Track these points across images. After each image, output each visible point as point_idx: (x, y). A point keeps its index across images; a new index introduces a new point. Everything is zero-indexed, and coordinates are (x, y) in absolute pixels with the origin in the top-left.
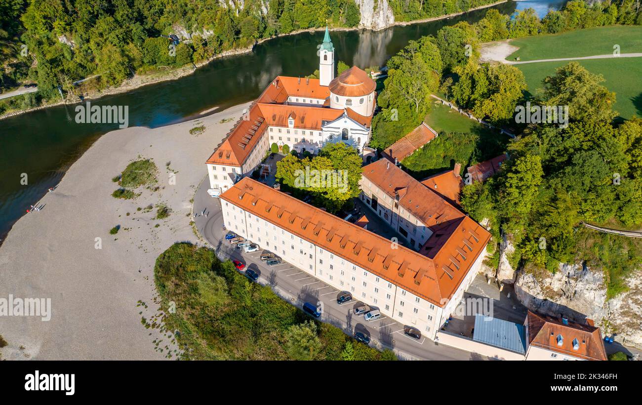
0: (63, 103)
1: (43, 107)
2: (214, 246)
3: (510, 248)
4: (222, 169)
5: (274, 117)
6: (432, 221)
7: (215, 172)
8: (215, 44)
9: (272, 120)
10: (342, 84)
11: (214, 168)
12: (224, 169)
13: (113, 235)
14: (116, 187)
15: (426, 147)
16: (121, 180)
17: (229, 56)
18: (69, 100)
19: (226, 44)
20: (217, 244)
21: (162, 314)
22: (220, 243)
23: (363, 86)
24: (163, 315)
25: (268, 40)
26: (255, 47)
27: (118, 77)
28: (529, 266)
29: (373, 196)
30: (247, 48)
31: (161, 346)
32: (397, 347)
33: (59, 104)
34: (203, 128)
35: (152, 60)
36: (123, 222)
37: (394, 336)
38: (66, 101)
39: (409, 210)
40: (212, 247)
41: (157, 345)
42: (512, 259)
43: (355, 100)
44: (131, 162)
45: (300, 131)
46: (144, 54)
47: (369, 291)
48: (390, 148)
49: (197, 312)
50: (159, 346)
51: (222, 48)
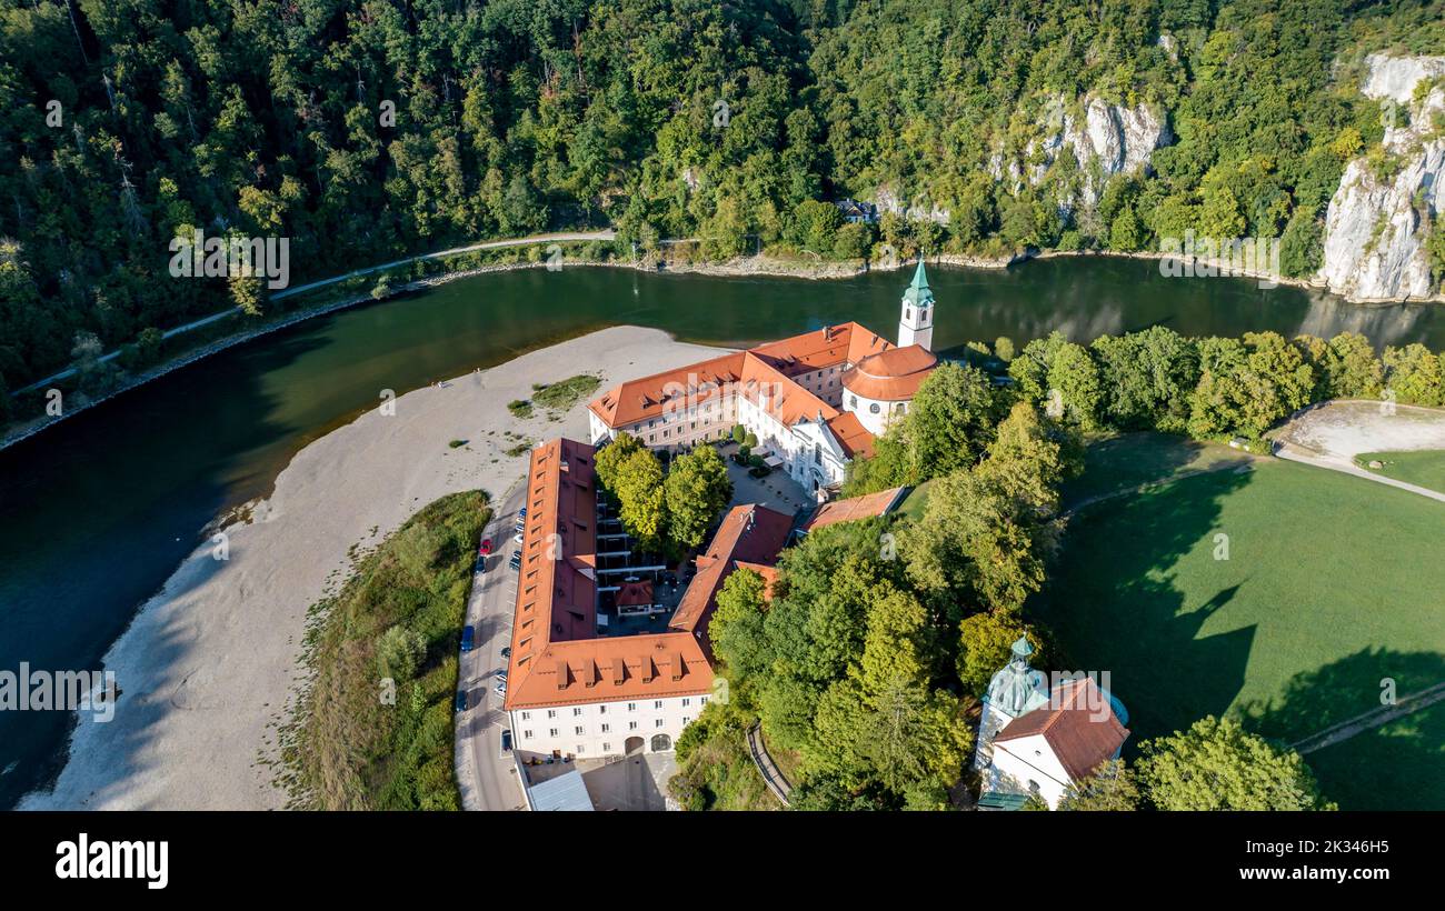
0: (635, 266)
2: (501, 514)
11: (594, 418)
13: (450, 448)
14: (527, 395)
16: (542, 391)
17: (955, 264)
18: (642, 264)
19: (955, 242)
20: (505, 514)
21: (373, 551)
22: (508, 515)
24: (371, 553)
25: (1069, 256)
26: (1020, 262)
27: (726, 250)
30: (997, 260)
33: (630, 266)
35: (797, 237)
36: (477, 439)
37: (491, 728)
38: (638, 265)
39: (688, 592)
40: (498, 513)
44: (584, 374)
45: (772, 420)
46: (785, 225)
51: (943, 247)
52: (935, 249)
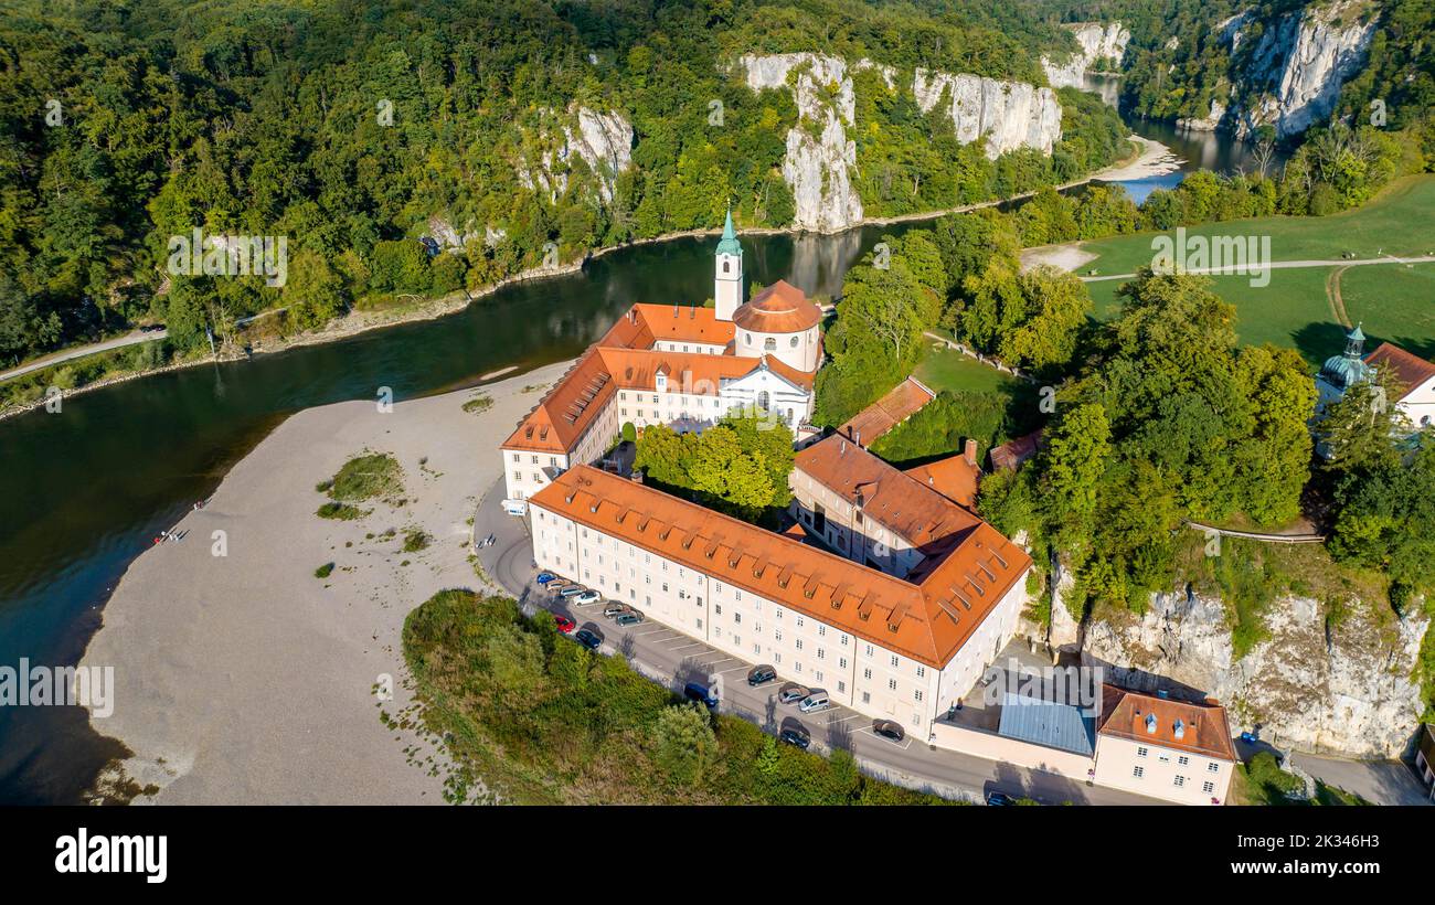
0: (213, 359)
1: (173, 367)
2: (515, 594)
3: (1067, 580)
4: (531, 460)
5: (629, 373)
6: (924, 537)
7: (517, 467)
9: (625, 377)
10: (757, 311)
11: (517, 458)
12: (535, 460)
13: (321, 579)
14: (324, 499)
15: (915, 417)
16: (332, 489)
17: (535, 278)
18: (224, 354)
19: (530, 256)
20: (521, 591)
21: (419, 706)
22: (527, 590)
23: (797, 314)
24: (421, 709)
25: (613, 251)
26: (587, 263)
27: (321, 312)
28: (1098, 608)
29: (817, 506)
30: (572, 264)
31: (418, 757)
32: (860, 754)
33: (205, 361)
34: (488, 401)
35: (388, 282)
36: (339, 557)
37: (854, 737)
38: (218, 357)
39: (882, 521)
40: (510, 596)
41: (412, 755)
42: (1070, 601)
43: (783, 340)
44: (351, 459)
45: (677, 397)
46: (372, 271)
47: (808, 657)
48: (848, 424)
49: (485, 702)
50: (417, 757)
51: (523, 263)
52: (519, 266)
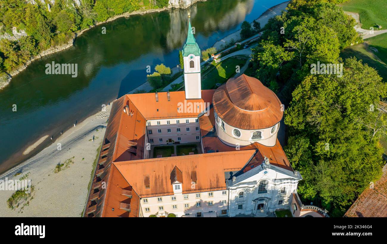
5: (147, 181)
8: (30, 46)
9: (144, 187)
10: (242, 110)
17: (49, 55)
19: (43, 43)
25: (86, 31)
30: (68, 44)
43: (266, 132)
45: (192, 195)
51: (39, 48)
52: (37, 50)
